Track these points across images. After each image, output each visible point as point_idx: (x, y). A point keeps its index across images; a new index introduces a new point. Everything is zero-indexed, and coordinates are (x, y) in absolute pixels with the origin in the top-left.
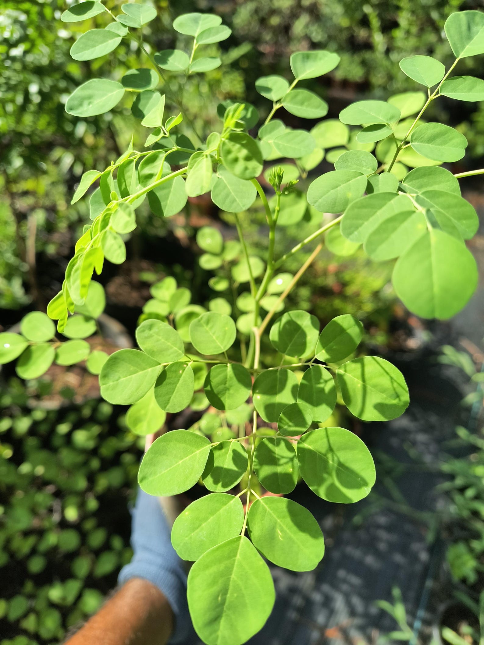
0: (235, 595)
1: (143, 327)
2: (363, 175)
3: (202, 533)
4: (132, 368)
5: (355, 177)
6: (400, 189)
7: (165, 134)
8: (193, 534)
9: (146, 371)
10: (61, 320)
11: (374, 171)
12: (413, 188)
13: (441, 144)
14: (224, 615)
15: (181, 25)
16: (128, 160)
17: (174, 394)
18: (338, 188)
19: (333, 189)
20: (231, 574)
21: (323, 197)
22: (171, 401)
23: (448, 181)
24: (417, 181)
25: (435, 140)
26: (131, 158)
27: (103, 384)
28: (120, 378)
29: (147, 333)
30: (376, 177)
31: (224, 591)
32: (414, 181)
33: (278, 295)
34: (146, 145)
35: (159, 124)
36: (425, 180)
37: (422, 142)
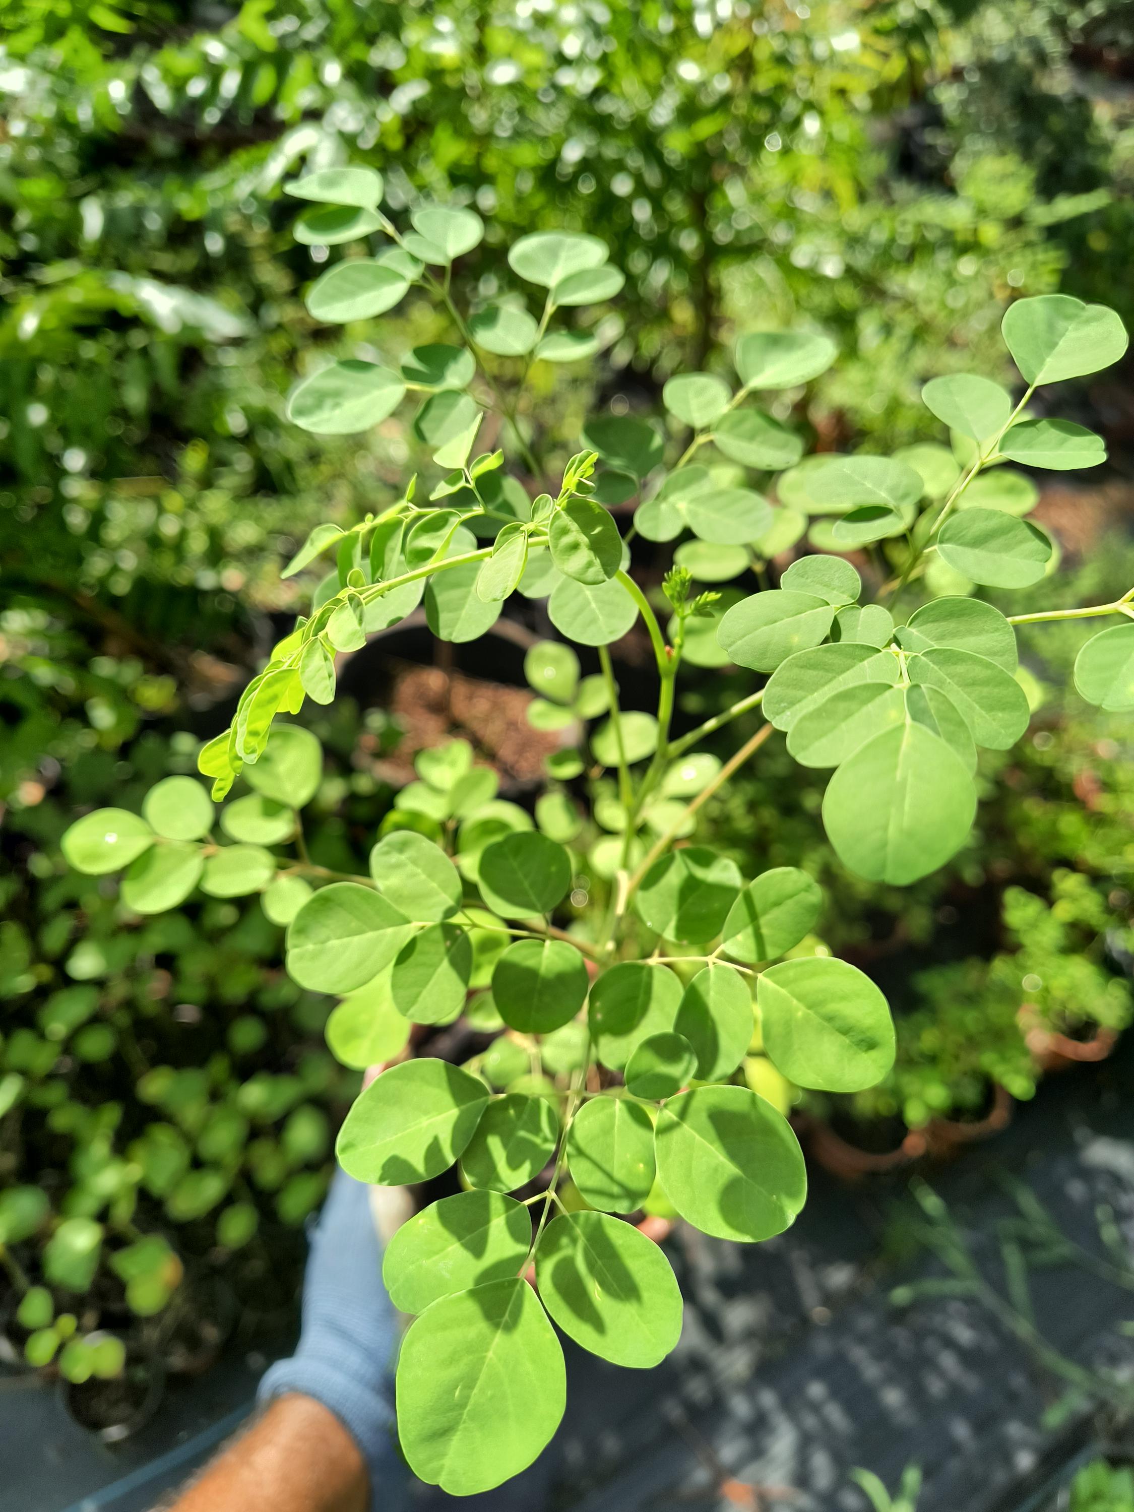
0: (489, 1393)
1: (389, 844)
2: (829, 604)
3: (444, 1263)
4: (354, 924)
5: (814, 608)
6: (896, 640)
7: (467, 481)
8: (427, 1263)
9: (381, 932)
10: (221, 780)
11: (854, 599)
12: (927, 637)
13: (999, 551)
14: (461, 1427)
15: (525, 259)
16: (395, 517)
17: (429, 987)
18: (777, 624)
19: (766, 624)
20: (487, 1350)
21: (746, 638)
22: (421, 999)
23: (997, 630)
24: (936, 624)
25: (986, 542)
26: (400, 516)
27: (296, 946)
28: (328, 939)
29: (395, 858)
30: (855, 612)
31: (469, 1381)
32: (930, 625)
33: (686, 799)
34: (433, 497)
35: (460, 464)
36: (951, 625)
37: (961, 544)
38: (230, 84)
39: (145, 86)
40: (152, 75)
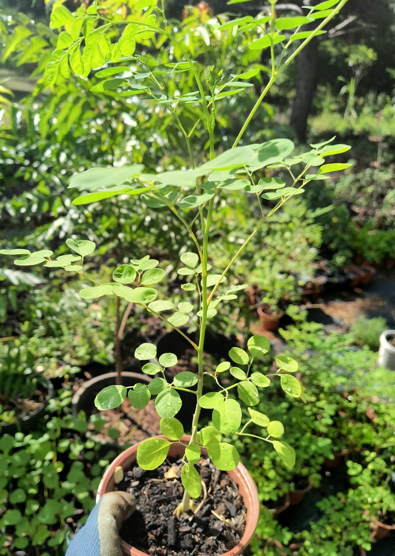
38: (34, 208)
39: (7, 209)
40: (8, 206)
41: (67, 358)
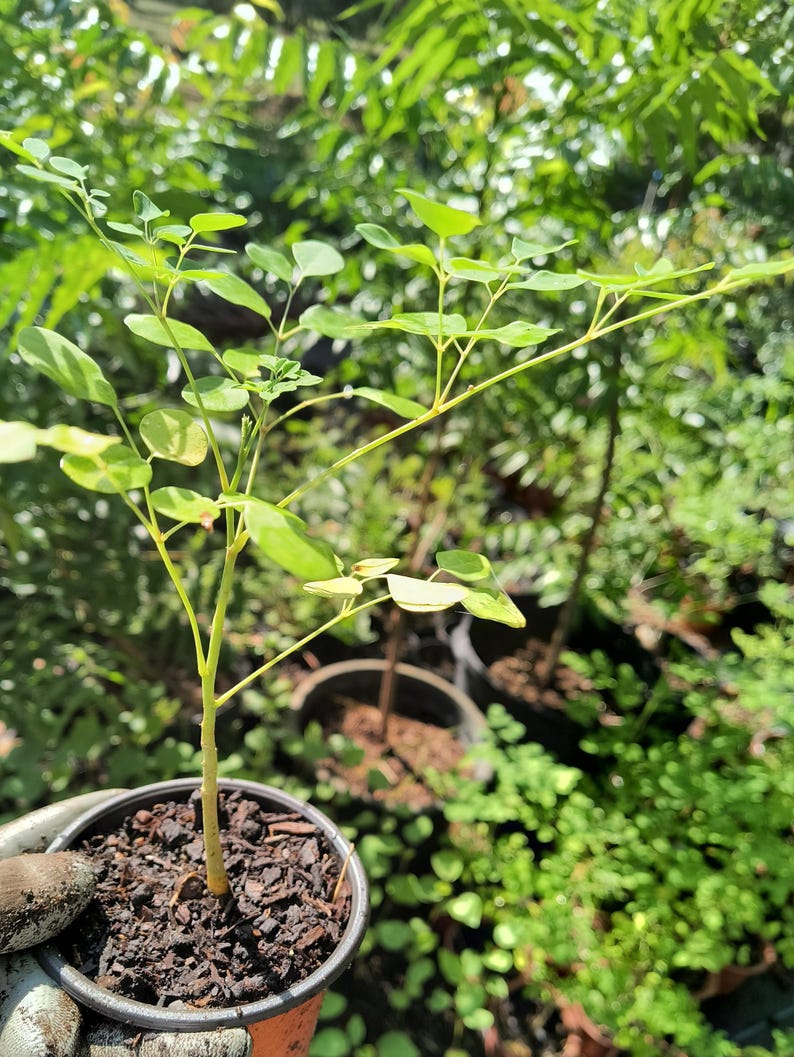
41: (272, 618)
